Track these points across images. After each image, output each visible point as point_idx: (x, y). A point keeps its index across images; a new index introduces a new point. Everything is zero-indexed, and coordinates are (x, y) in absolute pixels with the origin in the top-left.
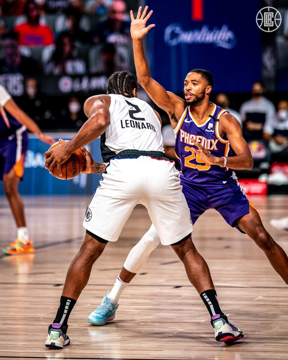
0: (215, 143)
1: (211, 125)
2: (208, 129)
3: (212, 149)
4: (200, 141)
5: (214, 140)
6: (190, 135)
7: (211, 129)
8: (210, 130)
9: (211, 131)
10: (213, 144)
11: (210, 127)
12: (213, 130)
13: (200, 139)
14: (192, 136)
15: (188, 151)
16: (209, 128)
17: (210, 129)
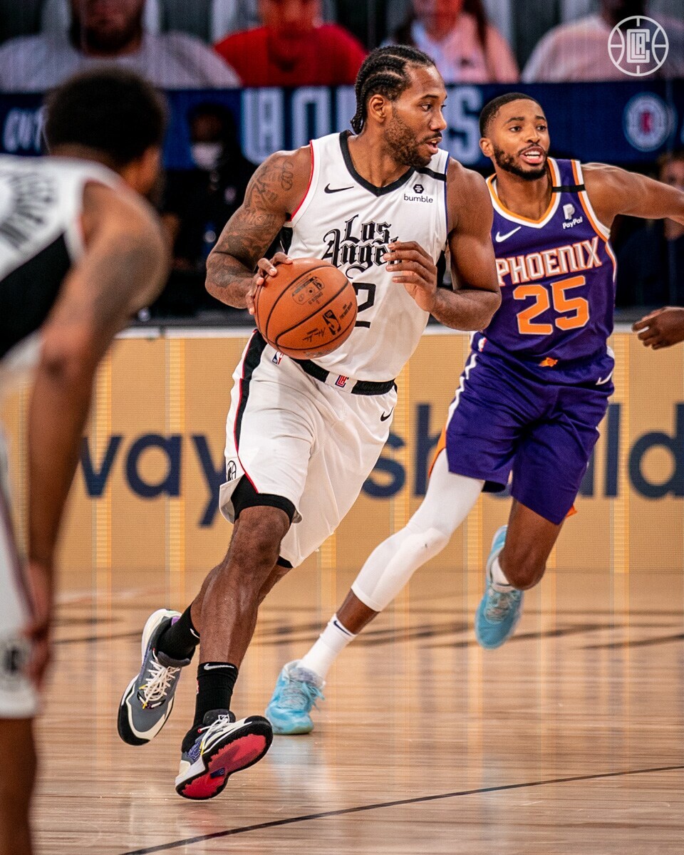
0: (592, 249)
1: (568, 209)
2: (568, 221)
3: (590, 266)
4: (554, 261)
5: (591, 242)
6: (525, 257)
7: (574, 216)
8: (571, 221)
9: (575, 221)
10: (589, 252)
11: (569, 214)
12: (578, 218)
13: (552, 257)
14: (530, 257)
15: (524, 298)
16: (567, 217)
17: (570, 218)
